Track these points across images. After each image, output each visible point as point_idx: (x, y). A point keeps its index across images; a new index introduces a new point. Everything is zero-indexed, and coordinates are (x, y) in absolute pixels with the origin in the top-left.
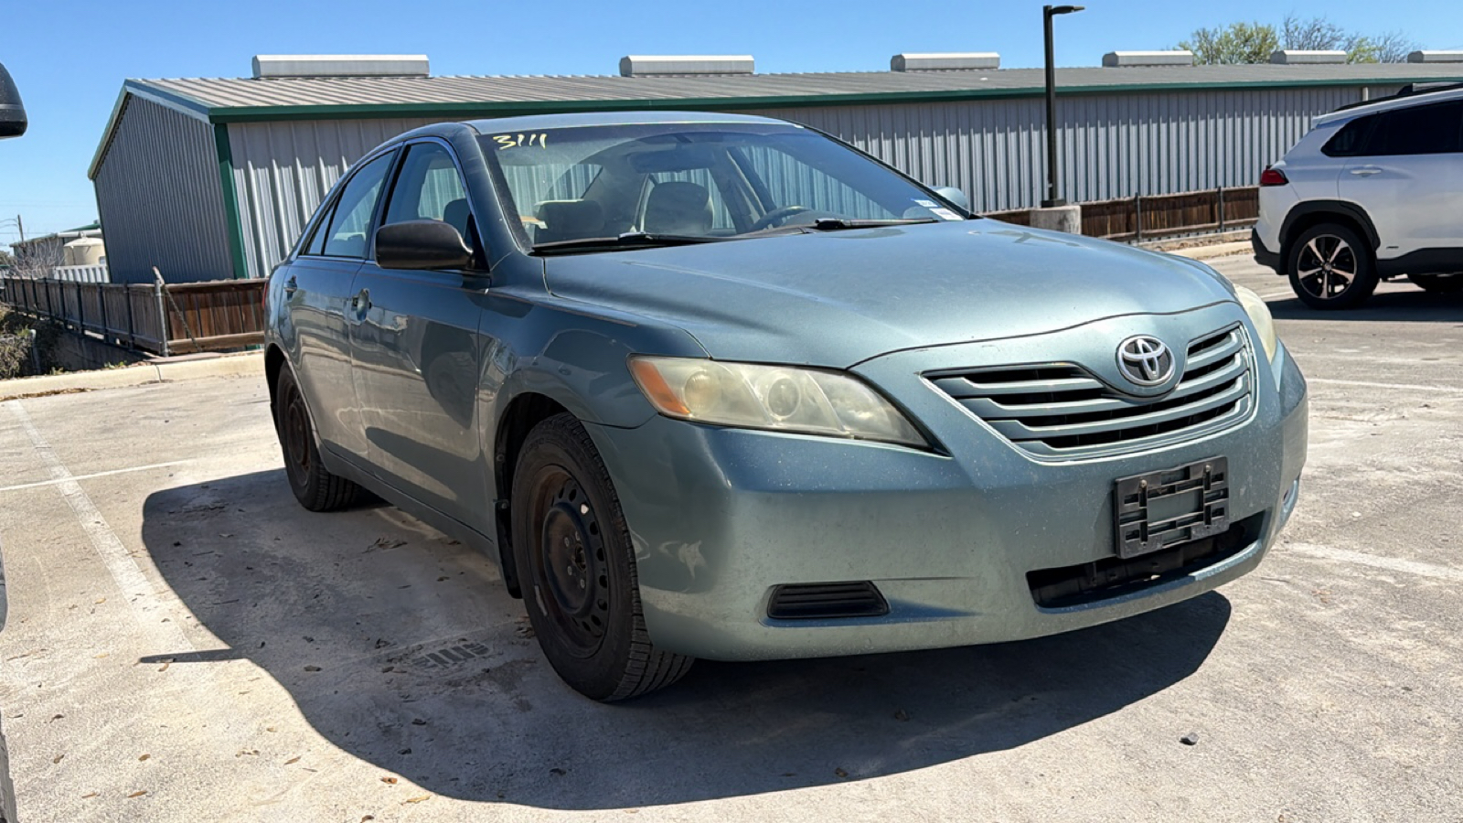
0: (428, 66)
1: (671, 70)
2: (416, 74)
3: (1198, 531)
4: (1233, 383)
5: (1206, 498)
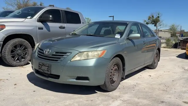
3: (46, 72)
4: (60, 58)
5: (47, 69)
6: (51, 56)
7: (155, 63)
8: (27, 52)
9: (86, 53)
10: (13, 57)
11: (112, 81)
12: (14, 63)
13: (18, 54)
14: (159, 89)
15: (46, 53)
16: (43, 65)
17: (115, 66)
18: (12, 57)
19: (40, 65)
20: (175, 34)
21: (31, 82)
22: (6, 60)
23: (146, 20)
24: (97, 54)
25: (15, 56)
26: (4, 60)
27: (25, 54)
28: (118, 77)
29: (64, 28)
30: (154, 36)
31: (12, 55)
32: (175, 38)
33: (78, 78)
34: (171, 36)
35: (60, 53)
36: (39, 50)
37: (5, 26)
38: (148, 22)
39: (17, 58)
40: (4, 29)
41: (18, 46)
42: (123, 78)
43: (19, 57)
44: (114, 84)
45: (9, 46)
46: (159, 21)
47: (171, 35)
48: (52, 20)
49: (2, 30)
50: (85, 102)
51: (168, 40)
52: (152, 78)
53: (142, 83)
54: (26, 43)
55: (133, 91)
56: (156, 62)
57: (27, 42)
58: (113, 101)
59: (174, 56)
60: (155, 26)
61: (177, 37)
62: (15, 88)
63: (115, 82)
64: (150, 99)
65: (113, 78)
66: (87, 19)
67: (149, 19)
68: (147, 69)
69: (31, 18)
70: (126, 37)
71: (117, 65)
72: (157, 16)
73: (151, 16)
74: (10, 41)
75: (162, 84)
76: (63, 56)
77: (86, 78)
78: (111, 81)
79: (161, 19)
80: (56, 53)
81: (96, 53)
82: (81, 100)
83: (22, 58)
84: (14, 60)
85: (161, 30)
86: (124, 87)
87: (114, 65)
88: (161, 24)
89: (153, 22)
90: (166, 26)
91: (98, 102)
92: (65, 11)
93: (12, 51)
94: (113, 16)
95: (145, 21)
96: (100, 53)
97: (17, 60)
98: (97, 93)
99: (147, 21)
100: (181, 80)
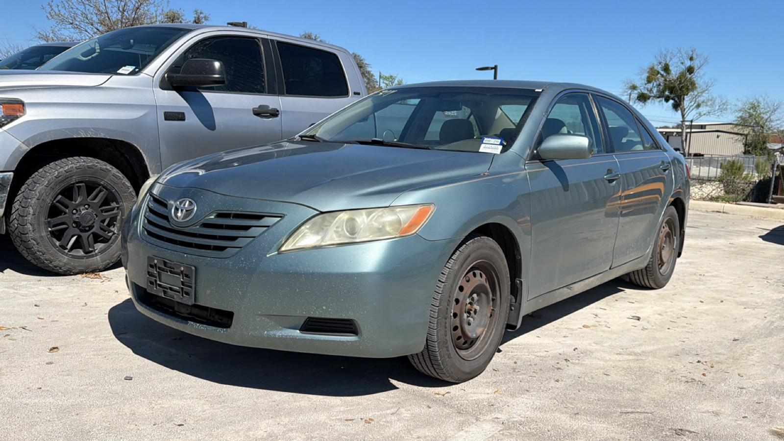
3: (177, 298)
4: (234, 238)
5: (183, 283)
6: (197, 229)
7: (662, 263)
8: (116, 215)
9: (344, 216)
10: (58, 235)
11: (462, 340)
12: (63, 260)
13: (78, 224)
14: (671, 376)
15: (177, 217)
16: (167, 267)
17: (475, 275)
18: (52, 233)
19: (156, 268)
20: (764, 143)
21: (119, 339)
22: (28, 249)
23: (638, 84)
24: (391, 224)
25: (65, 229)
26: (21, 249)
27: (109, 225)
28: (490, 323)
29: (274, 114)
30: (656, 146)
31: (54, 226)
32: (762, 159)
33: (313, 325)
34: (745, 153)
35: (238, 216)
36: (151, 205)
37: (22, 103)
38: (646, 92)
39: (74, 238)
40: (17, 118)
41: (79, 187)
42: (514, 327)
43: (84, 235)
44: (471, 350)
45: (39, 188)
46: (693, 86)
47: (746, 145)
48: (223, 82)
49: (12, 120)
50: (340, 427)
51: (731, 169)
52: (644, 329)
53: (598, 347)
54: (112, 175)
55: (553, 383)
56: (665, 259)
57: (115, 171)
58: (461, 427)
59: (751, 233)
60: (676, 106)
61: (770, 153)
62: (51, 363)
63: (478, 343)
64: (624, 416)
65: (469, 324)
66: (386, 78)
67: (649, 80)
68: (627, 290)
69: (132, 73)
70: (528, 151)
71: (486, 268)
72: (683, 68)
73: (659, 68)
74: (47, 168)
75: (685, 352)
76: (247, 228)
77: (347, 326)
78: (459, 338)
79: (700, 78)
80: (220, 215)
81: (389, 218)
82: (322, 417)
83: (97, 238)
84: (63, 247)
85: (702, 127)
86: (519, 364)
87: (472, 269)
88: (701, 99)
89: (667, 93)
90: (723, 107)
91: (397, 427)
92: (278, 42)
93: (54, 211)
94: (495, 68)
95: (634, 88)
96: (404, 216)
97: (74, 247)
98: (395, 388)
99: (643, 88)
100: (770, 334)
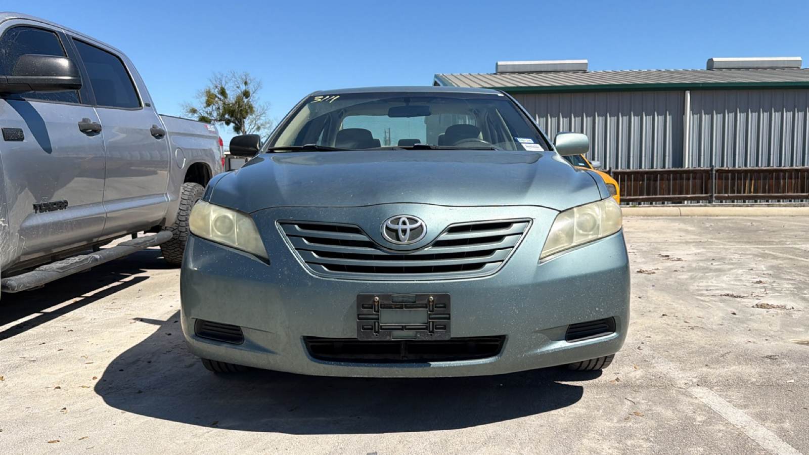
0: (587, 66)
1: (740, 66)
2: (580, 70)
3: (423, 336)
4: (489, 252)
5: (429, 317)
23: (197, 107)
38: (206, 115)
46: (250, 109)
60: (237, 130)
67: (208, 104)
72: (239, 92)
73: (216, 92)
79: (256, 102)
88: (259, 122)
89: (227, 116)
92: (73, 39)
95: (194, 111)
99: (203, 111)
